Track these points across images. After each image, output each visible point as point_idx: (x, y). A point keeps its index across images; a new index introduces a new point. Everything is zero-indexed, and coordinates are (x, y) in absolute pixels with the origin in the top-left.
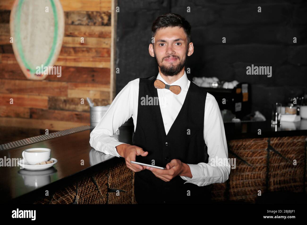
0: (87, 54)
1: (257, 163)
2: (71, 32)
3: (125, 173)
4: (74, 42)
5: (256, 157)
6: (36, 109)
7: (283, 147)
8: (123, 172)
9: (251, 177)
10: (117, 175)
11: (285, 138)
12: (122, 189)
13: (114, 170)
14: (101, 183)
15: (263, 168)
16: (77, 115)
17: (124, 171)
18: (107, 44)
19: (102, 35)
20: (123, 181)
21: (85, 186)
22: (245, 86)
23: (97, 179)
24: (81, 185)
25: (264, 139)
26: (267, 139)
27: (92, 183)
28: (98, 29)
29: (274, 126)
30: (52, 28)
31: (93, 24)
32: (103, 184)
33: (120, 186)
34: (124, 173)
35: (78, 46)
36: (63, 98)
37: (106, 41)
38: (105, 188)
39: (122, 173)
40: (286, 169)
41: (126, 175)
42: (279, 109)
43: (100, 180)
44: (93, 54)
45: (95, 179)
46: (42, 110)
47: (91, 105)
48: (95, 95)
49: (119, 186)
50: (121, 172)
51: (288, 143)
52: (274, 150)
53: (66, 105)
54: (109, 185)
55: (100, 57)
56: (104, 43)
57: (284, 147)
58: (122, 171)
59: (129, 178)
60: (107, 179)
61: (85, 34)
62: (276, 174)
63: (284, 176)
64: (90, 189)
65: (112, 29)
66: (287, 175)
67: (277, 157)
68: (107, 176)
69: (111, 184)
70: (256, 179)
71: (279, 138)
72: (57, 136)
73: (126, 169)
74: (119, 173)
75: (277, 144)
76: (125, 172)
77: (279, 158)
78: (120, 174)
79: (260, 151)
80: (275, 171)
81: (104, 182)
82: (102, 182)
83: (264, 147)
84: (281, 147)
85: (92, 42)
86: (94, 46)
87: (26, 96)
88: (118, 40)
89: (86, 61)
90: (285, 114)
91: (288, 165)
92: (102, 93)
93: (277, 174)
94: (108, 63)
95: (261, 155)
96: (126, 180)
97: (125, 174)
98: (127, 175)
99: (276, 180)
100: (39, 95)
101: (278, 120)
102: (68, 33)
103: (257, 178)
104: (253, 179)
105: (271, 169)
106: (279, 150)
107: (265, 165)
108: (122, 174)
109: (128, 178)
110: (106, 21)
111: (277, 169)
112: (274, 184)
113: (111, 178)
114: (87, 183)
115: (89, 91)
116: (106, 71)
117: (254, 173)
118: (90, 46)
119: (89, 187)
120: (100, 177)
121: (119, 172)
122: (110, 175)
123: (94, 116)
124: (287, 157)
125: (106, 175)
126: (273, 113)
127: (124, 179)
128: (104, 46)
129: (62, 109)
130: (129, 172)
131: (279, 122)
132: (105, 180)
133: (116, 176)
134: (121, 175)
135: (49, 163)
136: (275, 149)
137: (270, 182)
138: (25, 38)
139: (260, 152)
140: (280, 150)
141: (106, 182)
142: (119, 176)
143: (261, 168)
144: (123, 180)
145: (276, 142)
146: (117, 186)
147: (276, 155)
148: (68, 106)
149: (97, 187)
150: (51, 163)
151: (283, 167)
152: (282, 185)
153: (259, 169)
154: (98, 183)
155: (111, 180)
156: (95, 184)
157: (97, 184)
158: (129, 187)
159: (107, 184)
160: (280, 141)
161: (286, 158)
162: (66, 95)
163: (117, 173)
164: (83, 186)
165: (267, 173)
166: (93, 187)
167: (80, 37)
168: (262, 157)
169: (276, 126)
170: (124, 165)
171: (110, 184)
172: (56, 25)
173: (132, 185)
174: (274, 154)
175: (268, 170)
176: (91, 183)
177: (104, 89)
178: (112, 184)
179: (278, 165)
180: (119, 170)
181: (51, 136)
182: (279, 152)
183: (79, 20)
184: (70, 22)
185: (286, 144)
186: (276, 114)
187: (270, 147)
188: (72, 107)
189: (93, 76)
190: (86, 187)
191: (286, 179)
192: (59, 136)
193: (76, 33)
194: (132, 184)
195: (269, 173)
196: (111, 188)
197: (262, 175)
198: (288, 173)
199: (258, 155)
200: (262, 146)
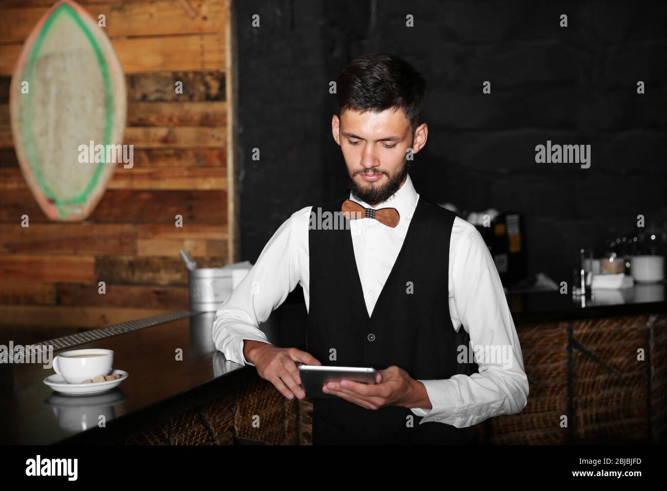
0: (176, 163)
1: (548, 378)
2: (142, 116)
3: (270, 405)
4: (147, 137)
5: (545, 366)
6: (70, 284)
7: (599, 342)
8: (264, 404)
9: (536, 408)
10: (253, 408)
11: (604, 322)
12: (263, 441)
13: (245, 397)
14: (220, 426)
15: (561, 388)
16: (157, 293)
17: (267, 400)
18: (219, 139)
19: (208, 122)
20: (266, 423)
21: (187, 431)
22: (513, 219)
23: (212, 418)
24: (177, 428)
25: (560, 326)
26: (566, 325)
27: (201, 426)
28: (197, 109)
29: (578, 298)
30: (100, 110)
31: (187, 98)
32: (224, 428)
33: (259, 433)
34: (266, 407)
35: (156, 145)
36: (126, 258)
37: (216, 132)
38: (228, 437)
39: (262, 405)
40: (609, 388)
41: (271, 410)
42: (587, 263)
43: (217, 420)
44: (190, 161)
45: (207, 418)
46: (83, 286)
47: (191, 265)
48: (195, 248)
49: (257, 434)
50: (261, 403)
51: (609, 334)
52: (581, 349)
53: (133, 274)
54: (237, 431)
55: (205, 167)
56: (213, 137)
57: (602, 342)
58: (263, 401)
59: (278, 417)
60: (231, 418)
61: (170, 120)
62: (589, 400)
63: (606, 404)
64: (197, 438)
65: (228, 107)
66: (612, 402)
67: (589, 364)
68: (231, 410)
69: (241, 429)
70: (547, 413)
71: (590, 323)
72: (121, 332)
73: (271, 398)
74: (256, 406)
75: (586, 335)
76: (268, 404)
77: (594, 366)
78: (258, 408)
79: (552, 352)
80: (587, 393)
81: (225, 425)
82: (222, 423)
83: (560, 344)
84: (596, 341)
85: (186, 136)
86: (191, 145)
87: (47, 258)
88: (241, 130)
89: (173, 177)
90: (601, 273)
91: (612, 379)
92: (211, 243)
93: (592, 400)
94: (222, 180)
95: (556, 361)
96: (271, 420)
97: (269, 408)
98: (273, 411)
99: (589, 414)
100: (75, 254)
101: (586, 286)
102: (135, 119)
103: (549, 410)
104: (541, 412)
105: (578, 391)
106: (591, 348)
107: (565, 382)
108: (263, 408)
109: (276, 417)
110: (214, 90)
111: (590, 390)
112: (586, 423)
113: (241, 415)
114: (191, 424)
115: (182, 240)
116: (218, 196)
117: (542, 399)
118: (182, 145)
119: (195, 434)
120: (216, 412)
121: (256, 402)
122: (238, 410)
123: (198, 289)
124: (611, 363)
125: (230, 408)
126: (576, 272)
127: (267, 420)
128: (213, 143)
129: (126, 283)
130: (278, 403)
131: (588, 290)
132: (227, 419)
133: (250, 411)
134: (261, 410)
135: (111, 380)
136: (584, 346)
137: (577, 418)
138: (44, 133)
139: (552, 355)
140: (595, 348)
141: (230, 424)
142: (257, 411)
143: (556, 389)
144: (265, 421)
145: (584, 331)
146: (253, 433)
147: (587, 360)
148: (138, 276)
149: (211, 434)
150: (116, 378)
151: (601, 384)
152: (603, 425)
153: (552, 391)
154: (214, 426)
155: (240, 420)
156: (207, 428)
157: (211, 428)
158: (278, 436)
159: (232, 429)
160: (594, 330)
161: (608, 364)
162: (134, 252)
163: (252, 404)
164: (183, 433)
165: (568, 398)
166: (204, 435)
167: (159, 126)
168: (556, 364)
169: (583, 298)
170: (266, 388)
171: (239, 429)
172: (108, 103)
173: (285, 432)
174: (581, 357)
175: (571, 393)
176: (199, 426)
177: (215, 235)
178: (243, 429)
179: (591, 380)
180: (256, 399)
181: (108, 331)
182: (593, 353)
183: (158, 91)
184: (138, 95)
185: (605, 335)
186: (583, 272)
187: (573, 343)
188: (147, 276)
189: (190, 208)
190: (189, 433)
191: (610, 411)
192: (126, 331)
193: (152, 118)
194: (284, 430)
195: (574, 399)
196: (242, 438)
197: (560, 403)
198: (613, 397)
199: (550, 361)
200: (556, 341)
